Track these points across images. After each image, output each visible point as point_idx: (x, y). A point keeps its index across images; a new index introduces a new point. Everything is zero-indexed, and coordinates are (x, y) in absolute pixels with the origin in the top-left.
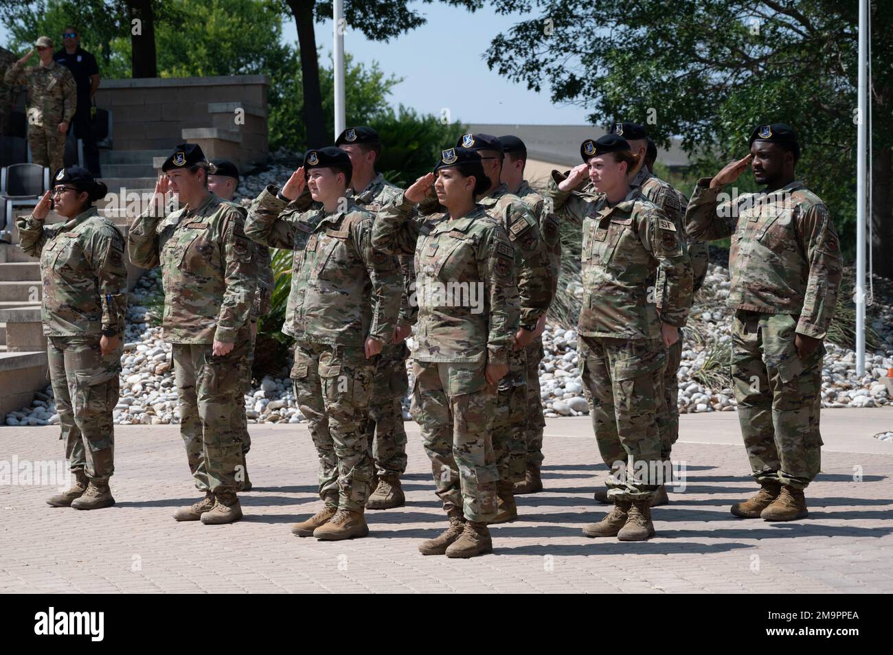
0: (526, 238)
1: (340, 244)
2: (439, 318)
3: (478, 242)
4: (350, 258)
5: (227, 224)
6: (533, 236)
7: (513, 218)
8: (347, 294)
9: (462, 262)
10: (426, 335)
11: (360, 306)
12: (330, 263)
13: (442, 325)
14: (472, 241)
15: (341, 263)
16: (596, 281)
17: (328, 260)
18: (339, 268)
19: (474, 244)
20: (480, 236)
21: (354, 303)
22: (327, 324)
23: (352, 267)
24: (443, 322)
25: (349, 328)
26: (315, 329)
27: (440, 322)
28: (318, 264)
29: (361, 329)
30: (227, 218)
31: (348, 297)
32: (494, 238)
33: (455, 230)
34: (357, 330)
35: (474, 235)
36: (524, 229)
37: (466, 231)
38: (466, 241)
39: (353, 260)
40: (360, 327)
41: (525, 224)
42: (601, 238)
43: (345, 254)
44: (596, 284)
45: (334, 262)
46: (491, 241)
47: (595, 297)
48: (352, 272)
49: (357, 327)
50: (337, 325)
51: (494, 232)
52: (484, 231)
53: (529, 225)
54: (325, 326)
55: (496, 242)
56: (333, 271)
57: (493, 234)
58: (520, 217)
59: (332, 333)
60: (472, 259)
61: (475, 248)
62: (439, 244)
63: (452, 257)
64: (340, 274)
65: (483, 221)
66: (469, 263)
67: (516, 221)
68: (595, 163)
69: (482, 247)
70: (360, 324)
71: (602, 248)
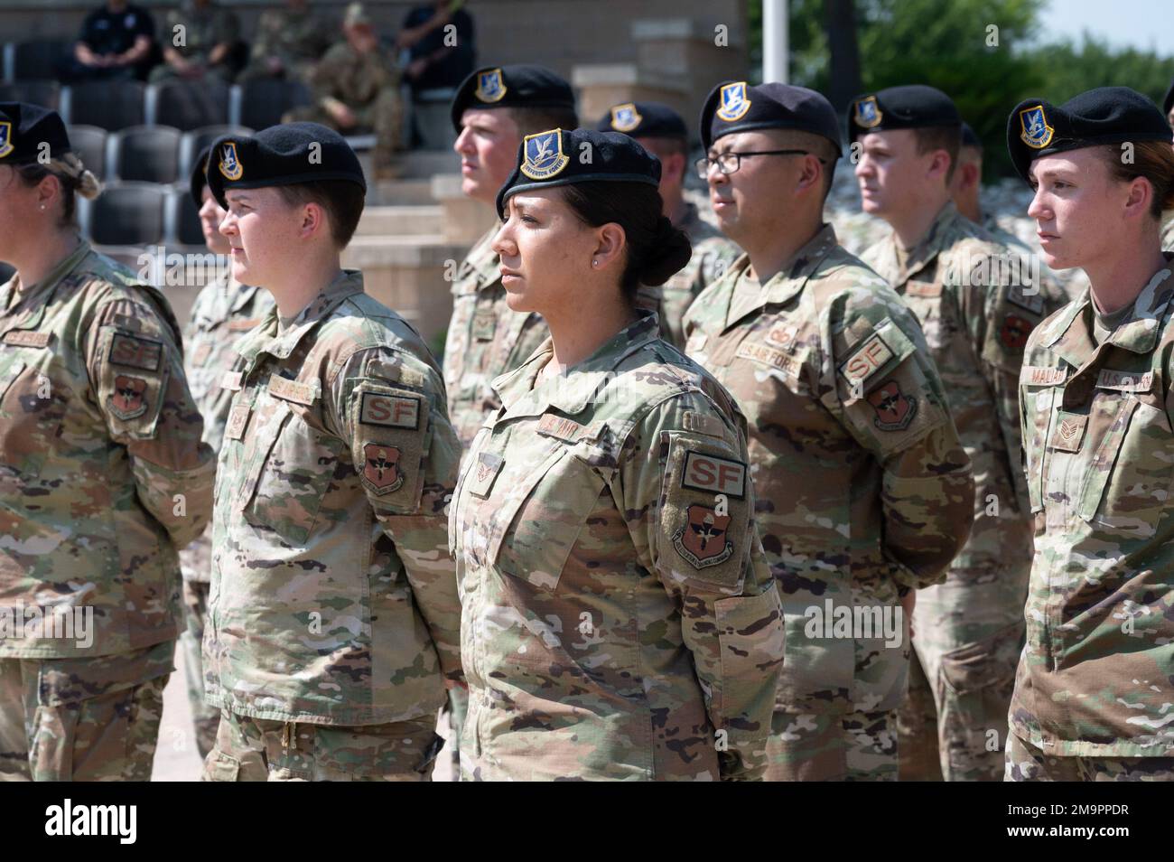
0: (884, 394)
1: (295, 420)
2: (508, 704)
3: (616, 452)
4: (323, 461)
5: (98, 335)
6: (906, 390)
7: (850, 338)
8: (323, 568)
9: (568, 517)
10: (480, 750)
11: (365, 601)
12: (268, 476)
13: (518, 725)
14: (597, 451)
15: (298, 478)
16: (1057, 582)
17: (263, 468)
18: (294, 492)
19: (606, 460)
20: (625, 434)
21: (343, 593)
22: (269, 661)
23: (331, 487)
24: (517, 713)
25: (332, 669)
26: (239, 674)
27: (510, 716)
28: (244, 480)
29: (368, 671)
30: (97, 319)
31: (324, 577)
32: (673, 435)
33: (552, 410)
34: (356, 675)
35: (606, 431)
36: (880, 369)
37: (585, 415)
38: (581, 450)
39: (333, 466)
40: (362, 663)
41: (883, 356)
42: (1070, 443)
43: (309, 449)
44: (1057, 590)
45: (281, 475)
46: (664, 448)
47: (1059, 633)
48: (334, 500)
49: (355, 665)
50: (299, 660)
51: (670, 415)
52: (639, 415)
53: (893, 357)
54: (262, 666)
55: (677, 452)
56: (281, 501)
57: (669, 423)
58: (869, 332)
59: (281, 685)
60: (601, 508)
61: (607, 472)
62: (507, 457)
63: (535, 501)
64: (300, 513)
65: (639, 377)
66: (591, 521)
67: (857, 346)
68: (1049, 175)
69: (636, 469)
70: (367, 655)
71: (1073, 473)
